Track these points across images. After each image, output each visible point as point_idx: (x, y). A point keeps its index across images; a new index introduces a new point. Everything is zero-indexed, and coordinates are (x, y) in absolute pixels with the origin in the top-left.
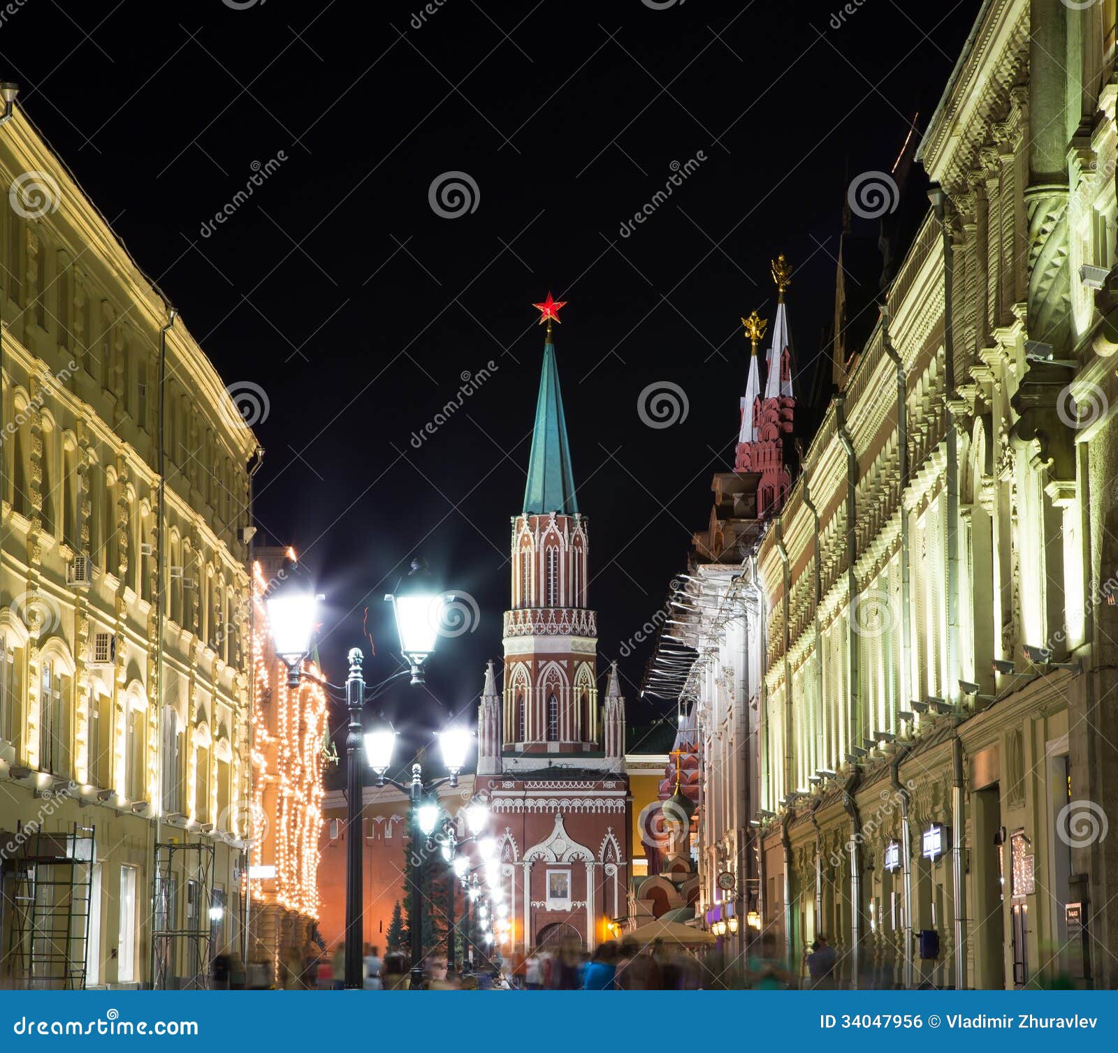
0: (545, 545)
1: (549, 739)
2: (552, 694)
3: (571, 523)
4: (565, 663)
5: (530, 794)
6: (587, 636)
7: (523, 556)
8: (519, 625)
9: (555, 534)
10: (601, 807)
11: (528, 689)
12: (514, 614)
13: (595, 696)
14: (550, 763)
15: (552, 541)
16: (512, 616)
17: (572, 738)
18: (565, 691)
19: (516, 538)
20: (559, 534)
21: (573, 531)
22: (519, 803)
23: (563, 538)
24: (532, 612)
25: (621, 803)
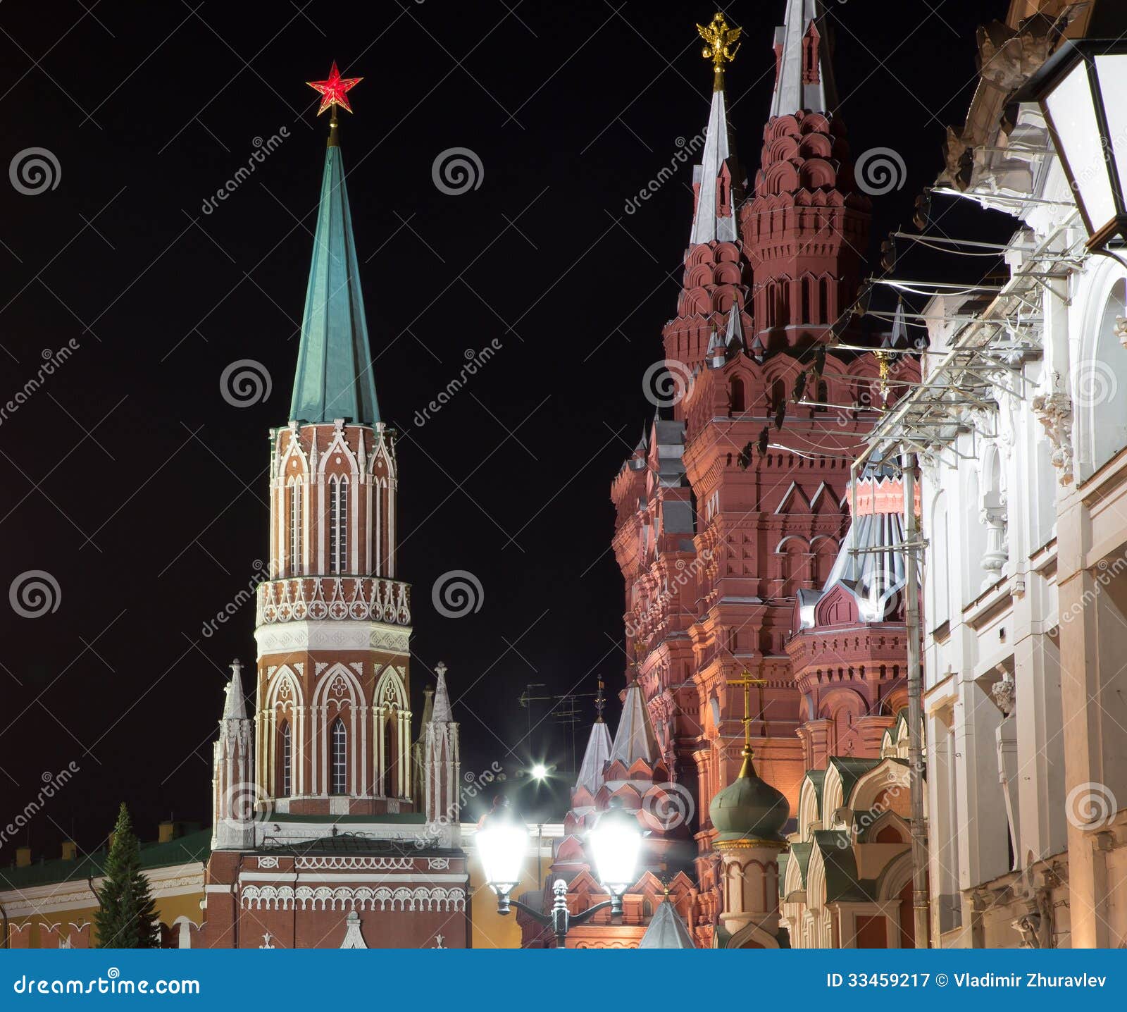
0: (328, 472)
1: (332, 791)
2: (337, 719)
3: (370, 439)
4: (358, 667)
5: (304, 877)
6: (395, 623)
7: (289, 493)
8: (283, 605)
9: (342, 456)
10: (425, 902)
11: (297, 711)
12: (275, 587)
13: (407, 722)
14: (335, 830)
15: (338, 466)
16: (271, 590)
17: (370, 792)
18: (359, 713)
19: (278, 464)
20: (350, 455)
21: (372, 451)
22: (286, 893)
23: (356, 461)
24: (305, 583)
25: (458, 895)
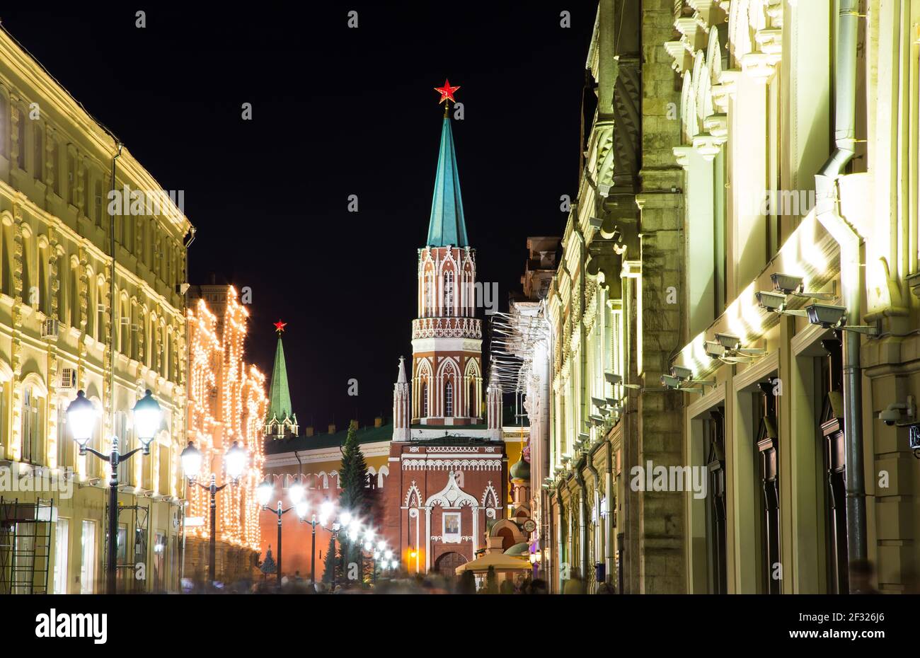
0: (444, 270)
1: (446, 415)
2: (448, 382)
3: (463, 254)
5: (430, 456)
6: (475, 338)
7: (426, 278)
8: (423, 330)
10: (484, 466)
11: (430, 378)
12: (420, 322)
13: (480, 383)
14: (447, 433)
16: (418, 323)
17: (463, 415)
18: (458, 379)
19: (422, 265)
20: (454, 262)
21: (464, 259)
22: (422, 463)
24: (433, 320)
25: (498, 464)
